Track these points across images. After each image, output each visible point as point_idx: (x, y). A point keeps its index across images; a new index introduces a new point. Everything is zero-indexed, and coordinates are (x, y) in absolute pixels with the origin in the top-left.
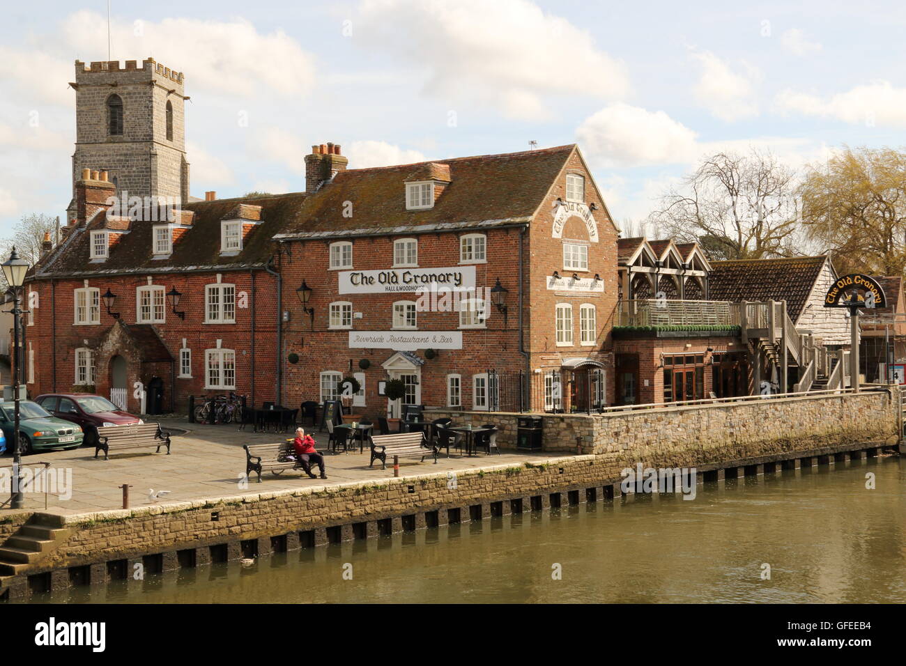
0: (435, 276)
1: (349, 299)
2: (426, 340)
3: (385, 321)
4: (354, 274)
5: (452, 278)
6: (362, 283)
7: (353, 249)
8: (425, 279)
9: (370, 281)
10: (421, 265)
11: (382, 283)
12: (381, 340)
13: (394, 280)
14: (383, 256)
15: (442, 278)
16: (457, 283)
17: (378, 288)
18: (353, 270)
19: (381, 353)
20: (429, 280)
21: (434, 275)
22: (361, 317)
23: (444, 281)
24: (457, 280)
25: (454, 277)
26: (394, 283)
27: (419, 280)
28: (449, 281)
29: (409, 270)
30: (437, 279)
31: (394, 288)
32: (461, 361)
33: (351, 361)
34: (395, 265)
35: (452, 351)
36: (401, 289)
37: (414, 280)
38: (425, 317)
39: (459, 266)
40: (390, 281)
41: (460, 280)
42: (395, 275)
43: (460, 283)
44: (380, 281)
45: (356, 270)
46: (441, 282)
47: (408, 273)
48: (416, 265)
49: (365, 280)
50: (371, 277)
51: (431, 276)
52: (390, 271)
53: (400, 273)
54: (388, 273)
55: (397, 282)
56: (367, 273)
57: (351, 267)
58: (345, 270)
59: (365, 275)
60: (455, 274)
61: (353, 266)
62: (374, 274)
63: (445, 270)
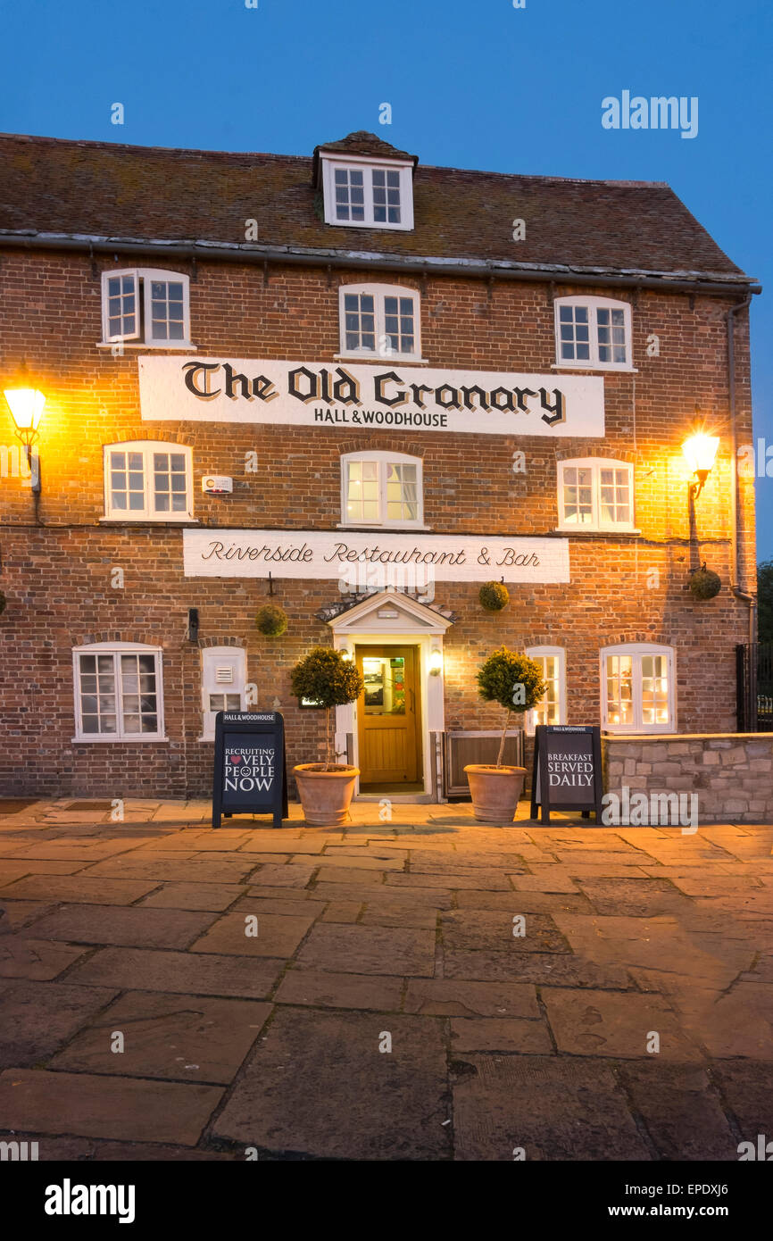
0: (482, 394)
1: (181, 435)
2: (458, 558)
3: (314, 502)
4: (199, 365)
5: (533, 403)
6: (230, 393)
7: (192, 293)
8: (448, 397)
9: (260, 388)
10: (434, 359)
11: (302, 398)
12: (305, 555)
13: (346, 391)
14: (303, 323)
15: (503, 400)
16: (550, 415)
17: (286, 411)
18: (193, 354)
19: (306, 592)
20: (462, 401)
21: (476, 389)
22: (230, 489)
23: (510, 406)
24: (551, 409)
25: (539, 399)
26: (344, 400)
27: (429, 399)
28: (524, 408)
29: (397, 371)
30: (488, 402)
31: (345, 415)
32: (567, 615)
33: (194, 615)
34: (345, 353)
35: (540, 589)
36: (369, 417)
37: (411, 398)
38: (451, 497)
39: (554, 372)
40: (331, 394)
41: (558, 408)
42: (346, 378)
43: (559, 417)
44: (293, 391)
45: (204, 354)
46: (501, 408)
47: (393, 376)
48: (416, 355)
49: (238, 386)
50: (262, 378)
51: (467, 392)
52: (331, 368)
53: (364, 377)
54: (324, 372)
55: (353, 398)
56: (249, 368)
57: (186, 343)
58: (164, 353)
59: (237, 371)
60: (543, 391)
61: (194, 342)
62: (276, 370)
63: (512, 380)
